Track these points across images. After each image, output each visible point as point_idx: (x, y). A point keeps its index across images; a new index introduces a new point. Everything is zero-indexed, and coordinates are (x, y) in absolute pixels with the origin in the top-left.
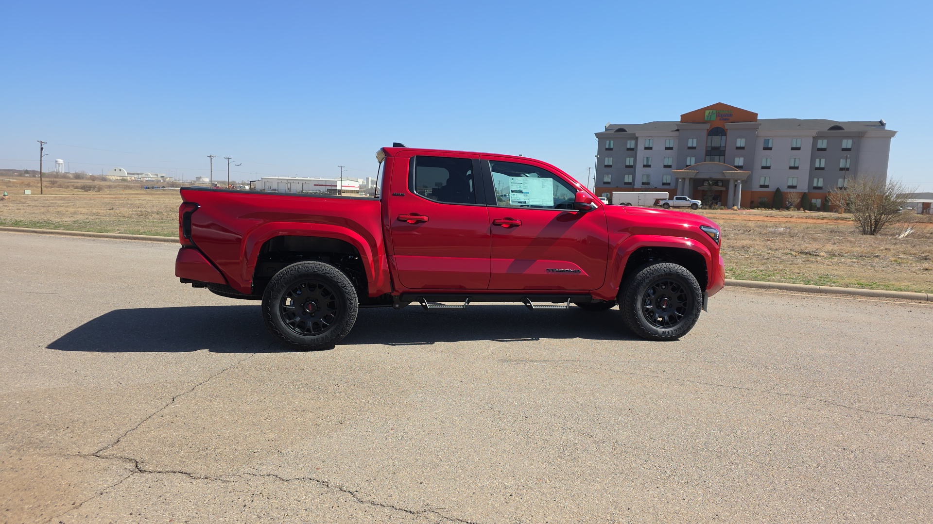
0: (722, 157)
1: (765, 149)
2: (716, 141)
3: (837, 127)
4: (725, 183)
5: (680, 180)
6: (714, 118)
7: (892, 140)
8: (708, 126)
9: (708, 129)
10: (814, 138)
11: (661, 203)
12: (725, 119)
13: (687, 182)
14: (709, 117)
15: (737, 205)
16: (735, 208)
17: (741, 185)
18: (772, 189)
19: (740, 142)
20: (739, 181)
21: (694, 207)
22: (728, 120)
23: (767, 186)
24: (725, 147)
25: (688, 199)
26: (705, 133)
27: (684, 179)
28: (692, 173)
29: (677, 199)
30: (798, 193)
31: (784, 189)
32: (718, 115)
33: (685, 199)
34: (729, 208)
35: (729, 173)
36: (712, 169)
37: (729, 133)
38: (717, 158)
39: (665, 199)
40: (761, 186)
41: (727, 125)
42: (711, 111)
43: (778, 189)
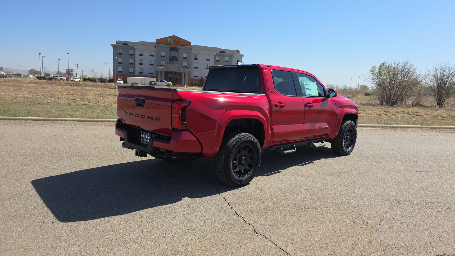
0: (177, 62)
1: (195, 59)
2: (174, 54)
3: (223, 52)
4: (180, 74)
5: (159, 72)
6: (172, 42)
7: (243, 58)
8: (170, 46)
9: (169, 48)
10: (214, 55)
11: (153, 83)
12: (177, 44)
13: (163, 73)
14: (170, 42)
15: (186, 85)
16: (185, 86)
17: (187, 75)
18: (199, 78)
19: (185, 55)
20: (186, 74)
21: (169, 85)
22: (178, 44)
23: (197, 76)
24: (178, 57)
25: (166, 81)
26: (168, 49)
27: (161, 72)
28: (165, 69)
29: (160, 81)
32: (174, 41)
33: (164, 82)
34: (183, 86)
35: (182, 70)
36: (173, 67)
37: (179, 50)
38: (175, 62)
39: (154, 81)
40: (195, 76)
41: (179, 47)
42: (171, 39)
43: (202, 78)
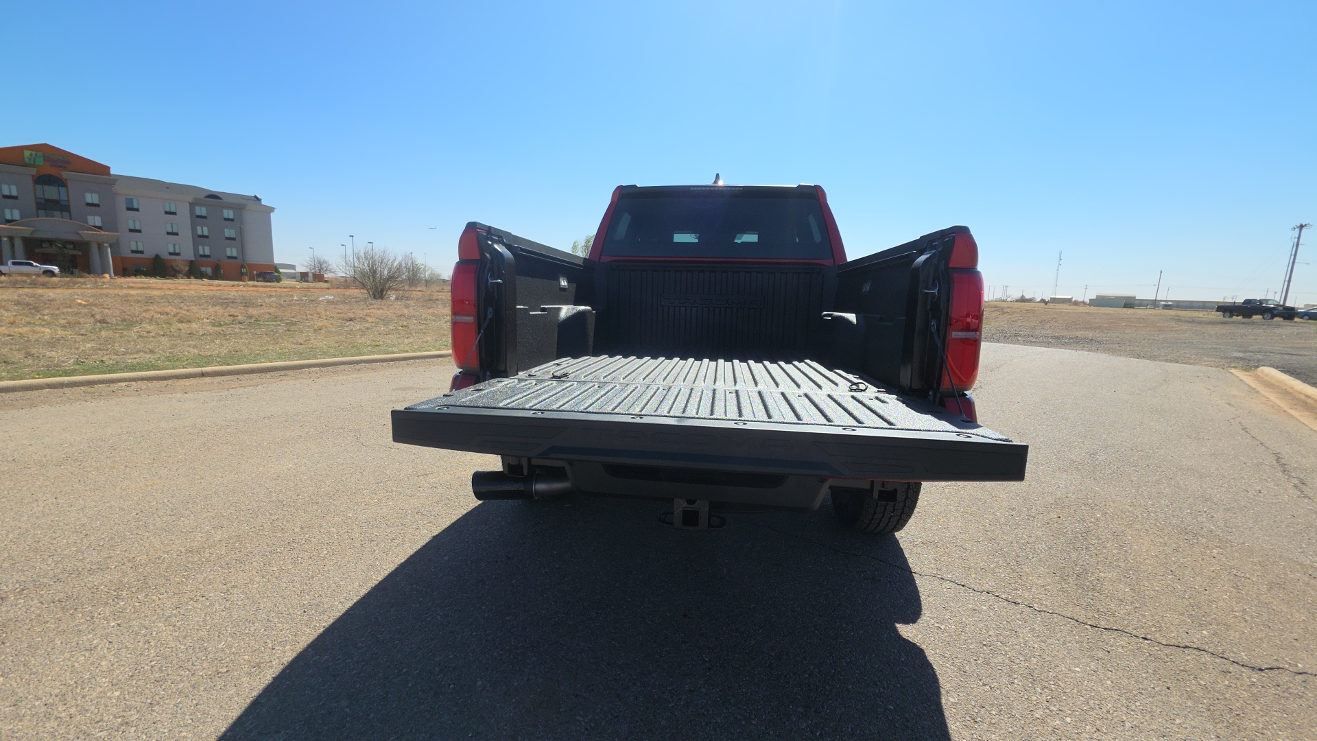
0: (65, 214)
1: (129, 209)
2: (51, 192)
3: (213, 196)
4: (83, 246)
6: (40, 161)
8: (33, 171)
9: (33, 176)
10: (190, 204)
12: (61, 167)
13: (18, 243)
14: (32, 160)
15: (109, 273)
16: (107, 276)
17: (109, 249)
19: (91, 198)
20: (106, 245)
22: (65, 167)
23: (142, 252)
24: (68, 201)
25: (35, 264)
26: (30, 181)
27: (11, 239)
28: (26, 231)
29: (14, 264)
30: (184, 261)
31: (165, 256)
32: (46, 159)
33: (31, 265)
35: (87, 235)
36: (53, 227)
37: (69, 184)
38: (57, 213)
40: (133, 252)
41: (65, 174)
42: (34, 153)
43: (157, 256)
